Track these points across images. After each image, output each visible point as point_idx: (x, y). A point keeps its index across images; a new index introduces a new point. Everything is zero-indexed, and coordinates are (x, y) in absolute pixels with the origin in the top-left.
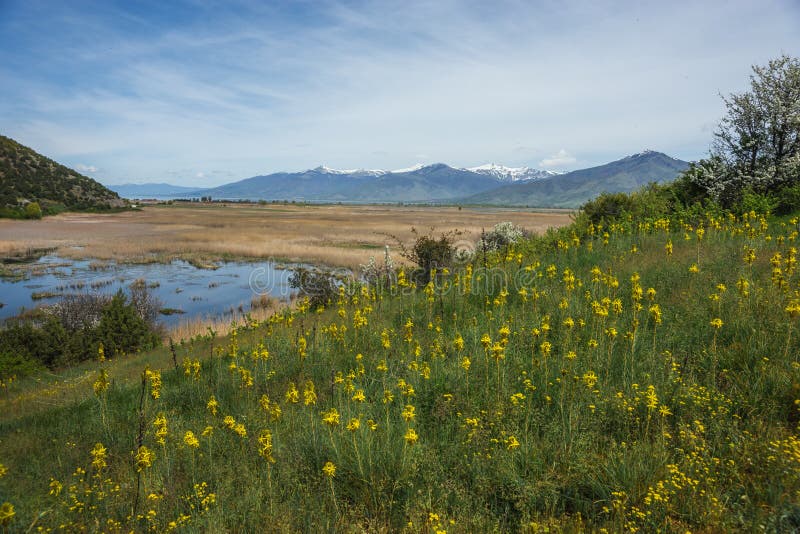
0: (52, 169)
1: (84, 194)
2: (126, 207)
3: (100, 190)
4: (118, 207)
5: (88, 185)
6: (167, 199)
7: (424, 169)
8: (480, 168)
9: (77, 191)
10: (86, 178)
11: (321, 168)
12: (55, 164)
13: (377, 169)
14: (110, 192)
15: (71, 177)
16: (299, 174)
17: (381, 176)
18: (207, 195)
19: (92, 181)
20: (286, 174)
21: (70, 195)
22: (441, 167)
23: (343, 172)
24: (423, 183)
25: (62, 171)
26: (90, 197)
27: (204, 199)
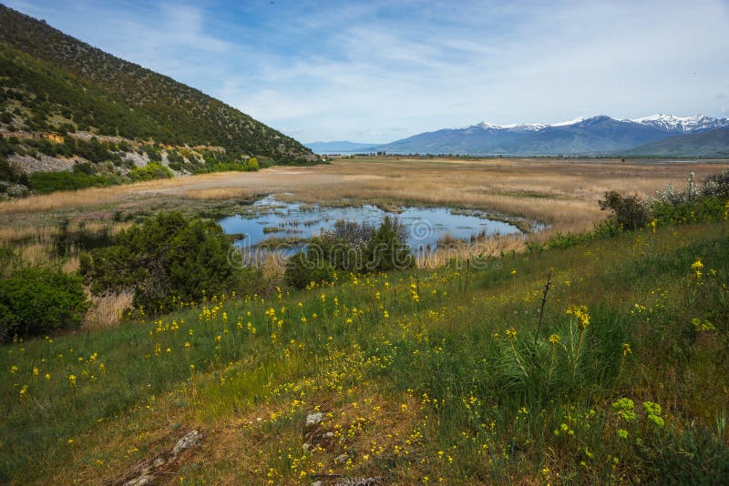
0: (264, 131)
1: (287, 151)
2: (318, 161)
3: (299, 147)
4: (312, 161)
5: (290, 143)
6: (349, 155)
7: (586, 122)
8: (646, 119)
9: (281, 148)
10: (288, 138)
11: (482, 124)
12: (266, 127)
13: (537, 124)
14: (306, 149)
15: (277, 137)
16: (462, 130)
17: (540, 130)
18: (382, 150)
19: (293, 139)
20: (450, 130)
21: (277, 152)
22: (603, 119)
23: (503, 127)
24: (583, 136)
25: (272, 132)
26: (291, 153)
27: (379, 154)
